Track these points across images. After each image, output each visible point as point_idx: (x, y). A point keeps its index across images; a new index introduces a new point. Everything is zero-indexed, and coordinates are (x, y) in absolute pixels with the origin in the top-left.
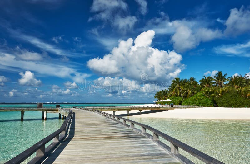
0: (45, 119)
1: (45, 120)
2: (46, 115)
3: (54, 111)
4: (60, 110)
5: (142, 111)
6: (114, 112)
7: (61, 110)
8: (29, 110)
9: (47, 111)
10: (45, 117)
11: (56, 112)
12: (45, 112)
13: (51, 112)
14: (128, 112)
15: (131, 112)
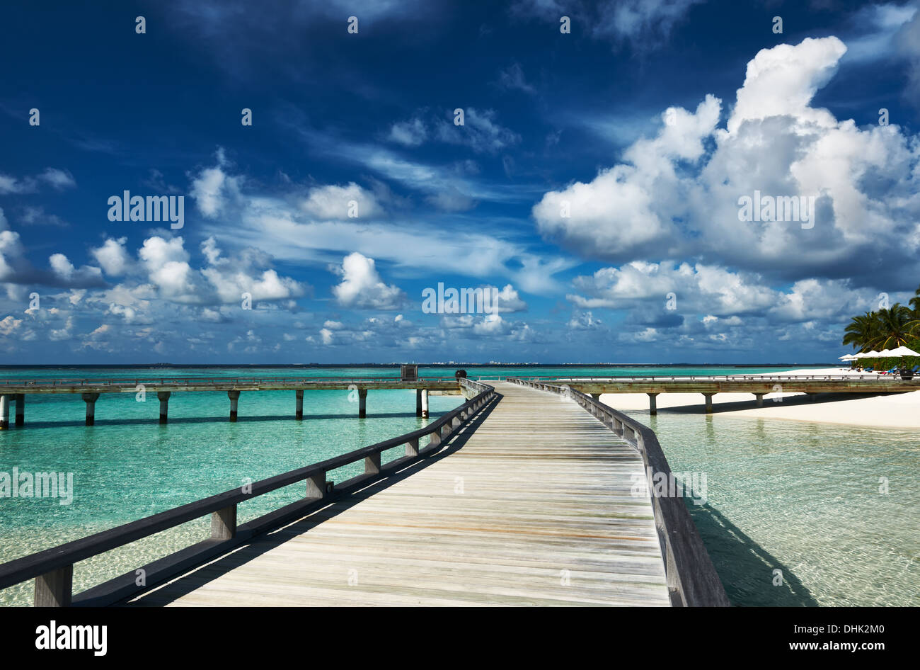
0: (424, 415)
1: (424, 418)
2: (428, 402)
3: (450, 392)
4: (464, 388)
5: (765, 397)
6: (653, 397)
7: (468, 387)
8: (378, 387)
9: (428, 390)
10: (424, 408)
11: (454, 392)
12: (424, 393)
13: (440, 392)
14: (708, 397)
15: (719, 398)
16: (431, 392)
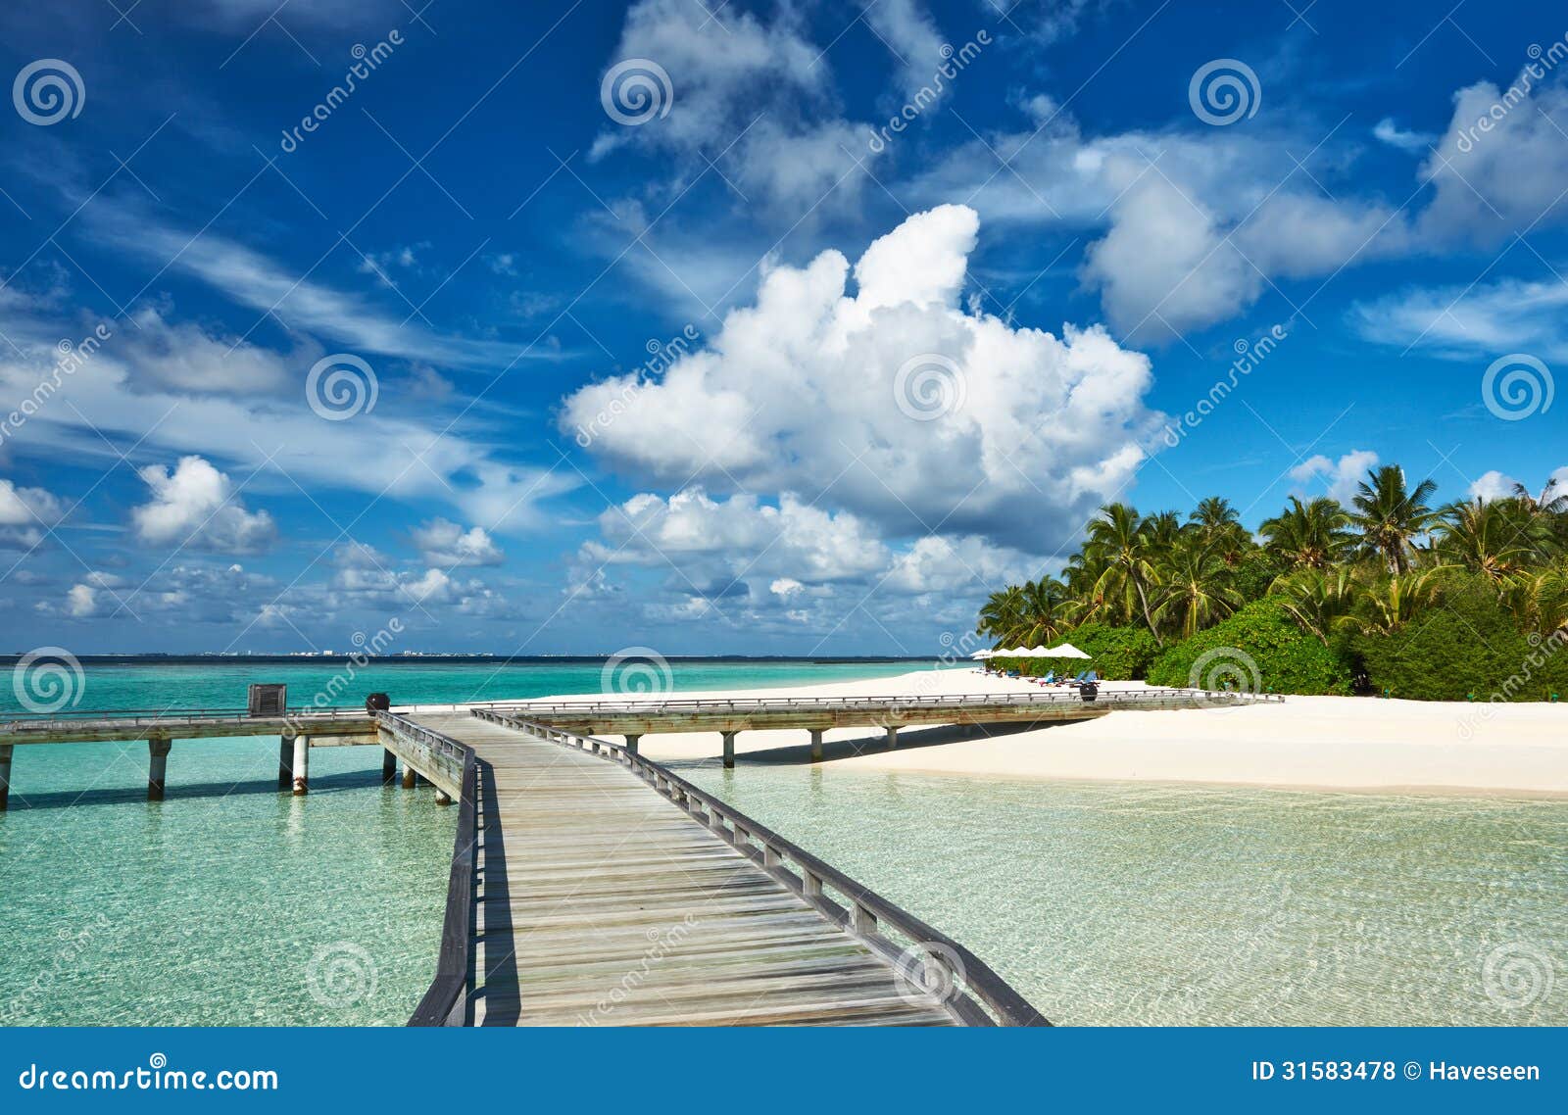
0: (297, 788)
1: (297, 793)
2: (306, 761)
3: (356, 739)
4: (390, 733)
8: (198, 732)
9: (308, 737)
10: (298, 772)
11: (364, 739)
12: (299, 744)
13: (334, 740)
16: (316, 740)
